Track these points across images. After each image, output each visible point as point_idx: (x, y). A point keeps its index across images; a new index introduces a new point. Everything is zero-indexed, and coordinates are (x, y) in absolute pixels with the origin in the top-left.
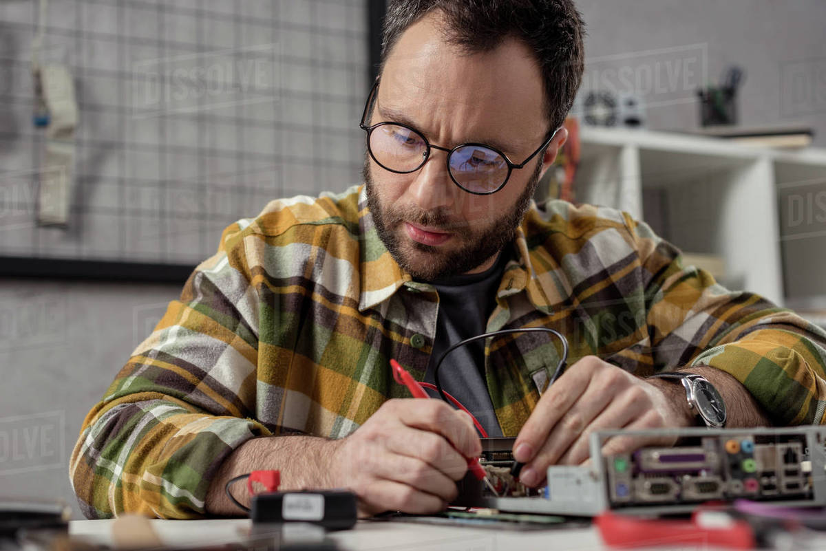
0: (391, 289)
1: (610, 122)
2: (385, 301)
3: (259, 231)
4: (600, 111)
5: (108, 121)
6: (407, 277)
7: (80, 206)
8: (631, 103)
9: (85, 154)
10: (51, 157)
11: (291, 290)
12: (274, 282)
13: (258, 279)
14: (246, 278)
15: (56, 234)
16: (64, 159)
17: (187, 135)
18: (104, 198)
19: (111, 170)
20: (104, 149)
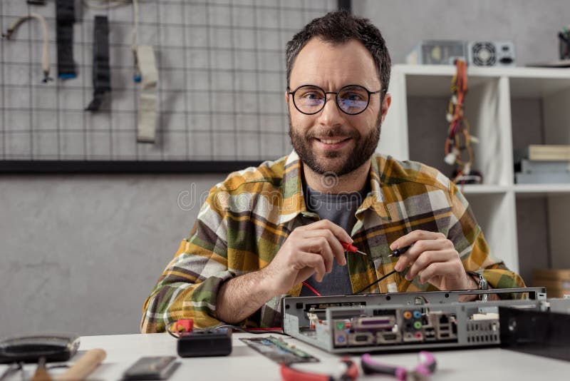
0: (294, 215)
1: (490, 62)
2: (291, 221)
3: (225, 189)
4: (484, 55)
5: (178, 76)
6: (304, 208)
7: (162, 129)
8: (505, 49)
9: (164, 97)
10: (144, 101)
11: (243, 219)
12: (234, 215)
13: (226, 216)
14: (220, 216)
15: (149, 146)
16: (151, 102)
17: (225, 82)
18: (177, 123)
19: (180, 106)
20: (175, 94)
